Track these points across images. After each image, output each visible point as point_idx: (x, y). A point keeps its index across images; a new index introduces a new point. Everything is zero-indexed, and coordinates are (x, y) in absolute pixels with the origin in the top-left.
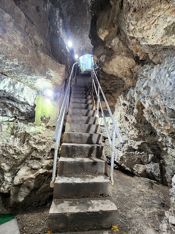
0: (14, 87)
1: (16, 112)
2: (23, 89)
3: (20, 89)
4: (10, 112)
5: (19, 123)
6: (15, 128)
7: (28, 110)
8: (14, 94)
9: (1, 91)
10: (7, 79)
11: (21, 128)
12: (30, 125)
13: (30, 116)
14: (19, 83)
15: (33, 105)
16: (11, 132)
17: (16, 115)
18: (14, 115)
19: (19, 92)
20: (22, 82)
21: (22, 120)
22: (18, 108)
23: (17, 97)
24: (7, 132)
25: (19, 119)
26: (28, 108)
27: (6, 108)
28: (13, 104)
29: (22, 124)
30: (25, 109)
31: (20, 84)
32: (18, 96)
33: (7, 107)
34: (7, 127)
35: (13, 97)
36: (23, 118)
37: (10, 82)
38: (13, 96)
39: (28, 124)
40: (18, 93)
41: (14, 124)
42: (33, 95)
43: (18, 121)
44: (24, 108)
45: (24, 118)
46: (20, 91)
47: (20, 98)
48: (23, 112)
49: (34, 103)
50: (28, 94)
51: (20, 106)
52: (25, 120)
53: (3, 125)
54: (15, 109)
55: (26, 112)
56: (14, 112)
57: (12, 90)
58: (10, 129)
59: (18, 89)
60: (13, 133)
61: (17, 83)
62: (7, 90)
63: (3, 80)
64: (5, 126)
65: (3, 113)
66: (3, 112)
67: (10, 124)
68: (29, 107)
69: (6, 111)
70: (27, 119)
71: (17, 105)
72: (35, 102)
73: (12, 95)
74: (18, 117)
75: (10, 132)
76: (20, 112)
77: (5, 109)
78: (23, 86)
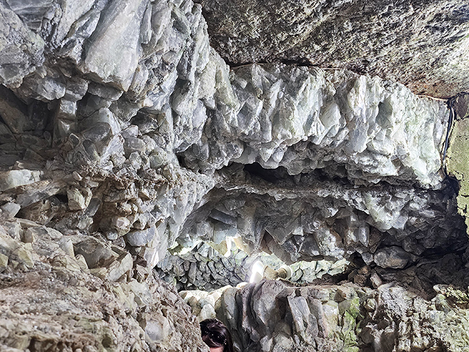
0: (344, 108)
1: (357, 233)
2: (385, 109)
3: (371, 110)
4: (334, 239)
5: (383, 289)
6: (372, 316)
7: (411, 213)
8: (352, 146)
9: (297, 149)
10: (312, 81)
11: (405, 319)
12: (451, 300)
13: (428, 244)
14: (362, 81)
15: (436, 183)
16: (359, 337)
17: (360, 245)
18: (350, 248)
19: (372, 127)
20: (373, 73)
21: (389, 269)
22: (367, 212)
23: (366, 160)
24: (342, 337)
25: (373, 266)
26: (411, 205)
27: (315, 224)
28: (346, 197)
29: (400, 295)
30: (398, 213)
31: (369, 87)
32: (369, 152)
33: (321, 218)
34: (336, 311)
35: (342, 167)
36: (391, 260)
37: (324, 91)
38: (348, 156)
39: (435, 294)
40: (369, 133)
41: (359, 295)
42: (432, 126)
43: (375, 280)
44: (393, 205)
45: (401, 261)
46: (374, 120)
47: (379, 158)
48: (392, 228)
49: (443, 170)
50: (411, 127)
51: (372, 204)
52: (407, 267)
53: (321, 306)
54: (352, 219)
55: (402, 226)
56: (351, 236)
57: (340, 130)
58: (352, 321)
59: (364, 113)
60: (367, 341)
61: (353, 84)
62: (320, 133)
63: (299, 87)
64: (326, 305)
65: (307, 245)
66: (308, 239)
67: (348, 297)
68: (417, 198)
69: (319, 236)
70: (415, 264)
71: (361, 200)
72: (447, 162)
73: (343, 153)
74: (368, 257)
75: (354, 337)
76: (373, 229)
77: (313, 227)
78: (381, 90)
